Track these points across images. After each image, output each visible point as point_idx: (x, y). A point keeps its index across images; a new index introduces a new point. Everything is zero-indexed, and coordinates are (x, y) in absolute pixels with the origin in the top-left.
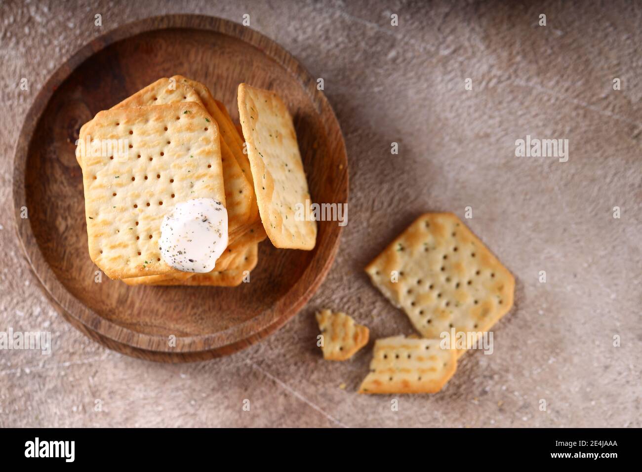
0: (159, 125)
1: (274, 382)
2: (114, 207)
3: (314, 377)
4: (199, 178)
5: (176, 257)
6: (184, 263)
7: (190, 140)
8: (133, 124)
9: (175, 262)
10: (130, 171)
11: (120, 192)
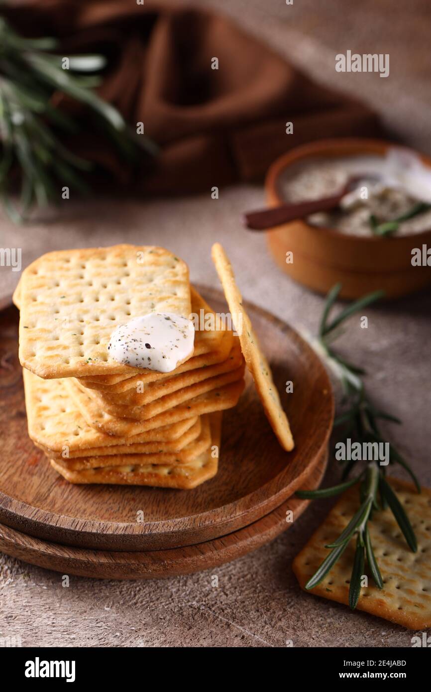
0: (119, 261)
1: (228, 625)
2: (56, 319)
3: (282, 623)
4: (161, 299)
5: (129, 344)
6: (139, 351)
7: (153, 273)
8: (87, 260)
9: (127, 350)
10: (80, 294)
11: (63, 310)
